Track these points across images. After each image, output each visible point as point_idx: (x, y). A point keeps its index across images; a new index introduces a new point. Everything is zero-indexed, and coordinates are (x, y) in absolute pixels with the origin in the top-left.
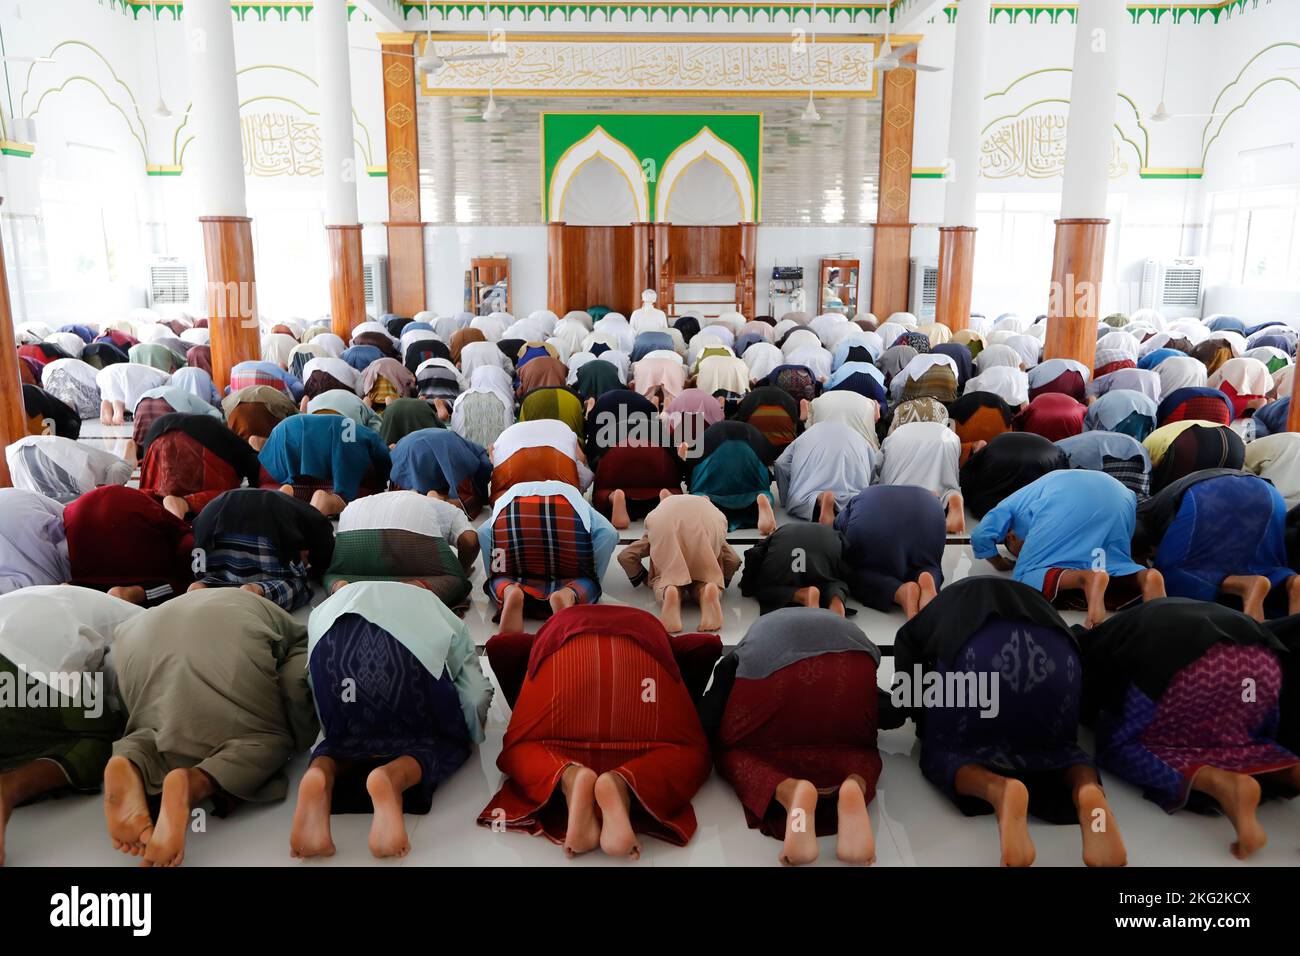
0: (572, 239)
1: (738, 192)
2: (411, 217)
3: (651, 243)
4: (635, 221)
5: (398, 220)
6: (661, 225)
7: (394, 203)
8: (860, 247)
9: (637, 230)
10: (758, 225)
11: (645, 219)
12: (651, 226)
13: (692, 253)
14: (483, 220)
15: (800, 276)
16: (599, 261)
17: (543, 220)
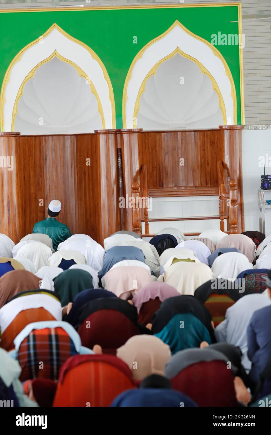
0: (27, 151)
1: (217, 91)
3: (119, 153)
4: (100, 128)
6: (130, 132)
9: (102, 138)
10: (241, 128)
11: (110, 125)
12: (118, 133)
13: (168, 161)
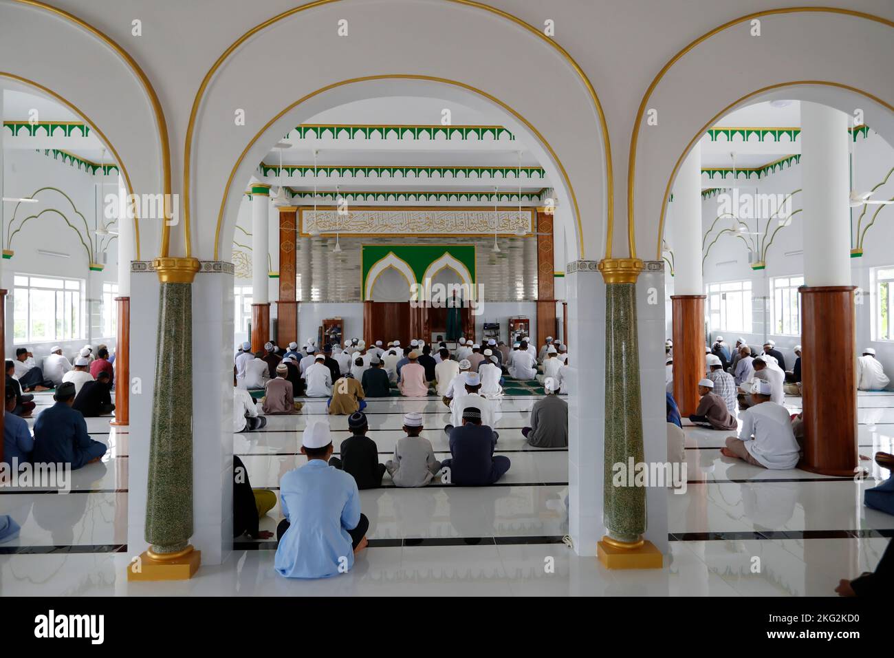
0: (376, 310)
2: (290, 298)
5: (283, 300)
7: (282, 292)
8: (528, 312)
14: (325, 299)
15: (498, 328)
17: (361, 299)
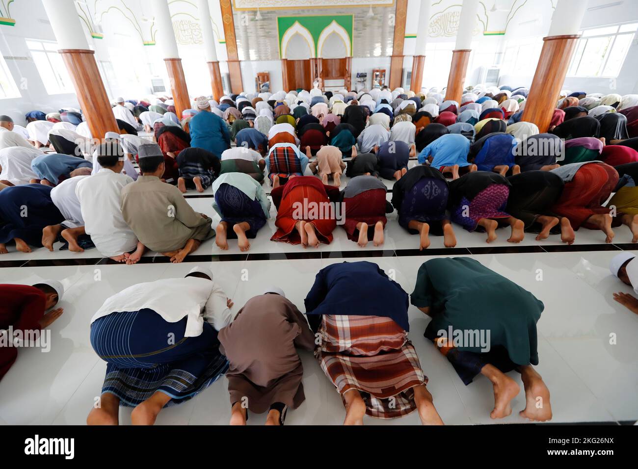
0: (290, 65)
1: (345, 46)
2: (235, 58)
3: (316, 66)
4: (311, 57)
5: (231, 60)
6: (319, 59)
7: (229, 54)
8: (386, 65)
9: (311, 61)
10: (352, 58)
11: (314, 57)
12: (316, 59)
13: (330, 69)
14: (260, 59)
15: (366, 76)
16: (299, 73)
17: (280, 58)
